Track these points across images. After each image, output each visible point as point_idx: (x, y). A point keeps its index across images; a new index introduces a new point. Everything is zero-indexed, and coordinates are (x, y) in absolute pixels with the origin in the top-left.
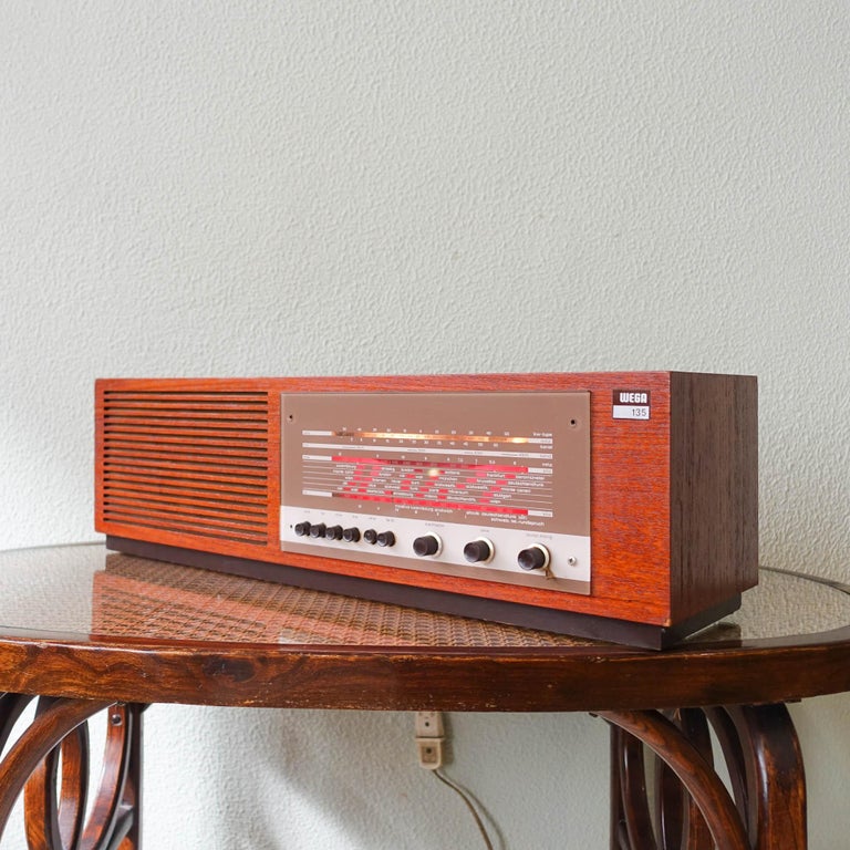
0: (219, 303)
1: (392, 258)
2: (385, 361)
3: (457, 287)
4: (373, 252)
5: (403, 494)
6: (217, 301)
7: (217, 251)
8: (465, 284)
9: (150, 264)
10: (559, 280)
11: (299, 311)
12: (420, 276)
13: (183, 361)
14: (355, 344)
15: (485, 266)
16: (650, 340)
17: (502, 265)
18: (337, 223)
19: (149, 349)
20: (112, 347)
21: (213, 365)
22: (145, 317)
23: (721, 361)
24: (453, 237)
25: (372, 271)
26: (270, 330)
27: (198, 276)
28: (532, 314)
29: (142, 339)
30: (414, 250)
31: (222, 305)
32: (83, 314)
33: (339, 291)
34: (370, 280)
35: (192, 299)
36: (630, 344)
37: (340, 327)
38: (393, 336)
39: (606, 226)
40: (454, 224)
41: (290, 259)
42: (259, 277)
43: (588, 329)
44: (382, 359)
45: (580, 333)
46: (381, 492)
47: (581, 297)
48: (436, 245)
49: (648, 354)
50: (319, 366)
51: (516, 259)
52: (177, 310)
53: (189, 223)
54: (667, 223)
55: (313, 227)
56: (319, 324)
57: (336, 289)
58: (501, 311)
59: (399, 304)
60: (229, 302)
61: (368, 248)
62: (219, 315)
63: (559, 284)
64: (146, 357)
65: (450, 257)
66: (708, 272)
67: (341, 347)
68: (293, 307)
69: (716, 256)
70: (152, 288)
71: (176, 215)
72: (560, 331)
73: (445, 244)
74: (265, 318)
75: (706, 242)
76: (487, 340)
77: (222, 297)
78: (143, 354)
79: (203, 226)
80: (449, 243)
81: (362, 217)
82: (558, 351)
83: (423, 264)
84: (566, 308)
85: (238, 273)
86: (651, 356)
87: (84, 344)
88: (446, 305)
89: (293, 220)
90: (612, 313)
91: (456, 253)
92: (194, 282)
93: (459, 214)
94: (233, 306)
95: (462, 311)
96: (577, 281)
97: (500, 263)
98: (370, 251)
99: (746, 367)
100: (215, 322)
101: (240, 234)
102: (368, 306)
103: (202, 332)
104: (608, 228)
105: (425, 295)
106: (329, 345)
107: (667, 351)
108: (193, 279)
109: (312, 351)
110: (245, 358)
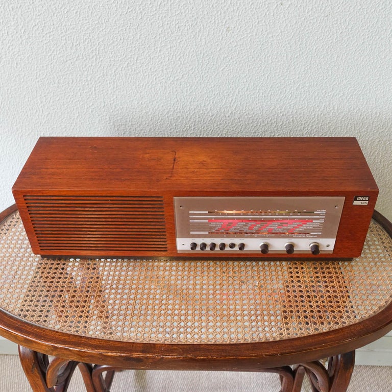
0: (93, 57)
1: (191, 31)
2: (189, 88)
3: (229, 48)
4: (179, 27)
5: (249, 231)
6: (91, 57)
7: (86, 28)
8: (233, 46)
9: (48, 35)
10: (289, 43)
11: (138, 62)
12: (208, 42)
13: (79, 88)
14: (172, 79)
15: (246, 35)
16: (337, 76)
17: (256, 34)
18: (156, 10)
19: (58, 83)
20: (38, 81)
21: (95, 90)
22: (52, 65)
23: (374, 87)
24: (227, 18)
25: (179, 38)
26: (124, 72)
27: (78, 42)
28: (272, 62)
29: (54, 78)
30: (203, 26)
31: (94, 58)
32: (17, 63)
33: (160, 51)
34: (178, 44)
35: (77, 55)
36: (325, 78)
37: (162, 70)
38: (193, 75)
39: (321, 10)
40: (227, 9)
41: (130, 32)
42: (113, 43)
43: (302, 71)
44: (187, 87)
45: (298, 73)
46: (238, 231)
47: (301, 53)
48: (217, 23)
49: (334, 83)
50: (153, 91)
51: (264, 31)
52: (69, 62)
53: (66, 10)
54: (360, 7)
55: (141, 12)
56: (150, 69)
57: (159, 49)
58: (254, 61)
59: (196, 57)
60: (98, 57)
61: (176, 25)
62: (93, 64)
63: (289, 46)
64: (58, 87)
65: (225, 30)
66: (377, 37)
67: (164, 81)
68: (135, 59)
69: (384, 28)
70: (53, 49)
71: (57, 5)
72: (287, 72)
73: (222, 22)
74: (120, 66)
75: (380, 20)
76: (245, 76)
77: (94, 54)
78: (56, 85)
79: (75, 12)
80: (224, 21)
81: (171, 5)
82: (285, 82)
83: (208, 34)
84: (291, 59)
85: (100, 40)
86: (336, 84)
87: (22, 80)
88: (222, 58)
89: (128, 8)
90: (318, 61)
91: (229, 27)
92: (75, 46)
93: (231, 3)
94: (101, 59)
95: (231, 61)
96: (299, 44)
97: (254, 34)
98: (177, 27)
99: (388, 89)
100: (92, 68)
101: (98, 17)
102: (178, 59)
103: (86, 73)
104: (322, 11)
105: (210, 52)
106: (158, 80)
107: (345, 82)
108: (75, 44)
109: (148, 83)
110: (112, 87)
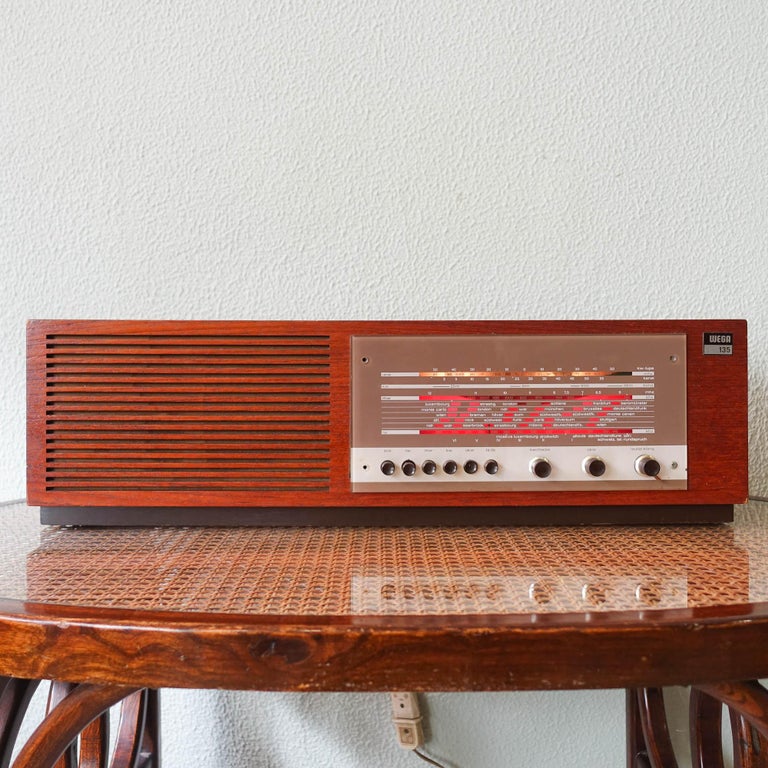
0: (226, 247)
1: (398, 200)
2: (392, 302)
3: (462, 228)
4: (378, 194)
5: (504, 426)
6: (223, 246)
7: (222, 196)
8: (470, 225)
9: (156, 209)
10: (562, 220)
11: (305, 253)
12: (426, 218)
13: (191, 305)
14: (362, 286)
15: (489, 207)
16: (653, 277)
17: (507, 205)
18: (342, 166)
19: (156, 294)
20: (120, 292)
21: (220, 309)
22: (151, 262)
23: (722, 298)
24: (457, 179)
25: (378, 213)
26: (277, 274)
27: (205, 220)
28: (537, 253)
29: (150, 284)
30: (419, 192)
31: (229, 248)
32: (89, 259)
33: (345, 234)
34: (375, 222)
35: (199, 244)
36: (633, 282)
37: (346, 270)
38: (399, 277)
39: (607, 166)
40: (458, 165)
41: (296, 202)
42: (266, 220)
43: (591, 268)
44: (389, 301)
45: (583, 272)
46: (480, 426)
47: (585, 236)
48: (441, 186)
49: (650, 292)
50: (327, 309)
51: (520, 199)
52: (184, 255)
53: (195, 168)
54: (668, 162)
55: (318, 170)
56: (326, 267)
57: (342, 232)
58: (506, 251)
59: (405, 245)
60: (236, 245)
61: (373, 190)
62: (225, 260)
63: (562, 224)
64: (153, 302)
65: (455, 198)
66: (708, 210)
67: (347, 289)
68: (300, 249)
69: (715, 195)
70: (158, 233)
71: (181, 160)
72: (565, 270)
73: (449, 186)
74: (271, 262)
75: (706, 181)
76: (491, 280)
77: (229, 241)
78: (150, 299)
79: (209, 170)
80: (453, 184)
81: (367, 160)
82: (563, 291)
83: (427, 206)
84: (569, 248)
85: (244, 217)
86: (654, 292)
87: (91, 290)
88: (451, 246)
89: (298, 164)
90: (615, 252)
91: (461, 194)
92: (200, 226)
93: (463, 156)
94: (240, 250)
95: (467, 252)
96: (580, 220)
97: (504, 204)
98: (375, 193)
99: (746, 302)
100: (222, 266)
101: (246, 177)
102: (374, 249)
103: (209, 276)
104: (610, 168)
105: (430, 236)
106: (337, 286)
107: (668, 288)
108: (199, 223)
109: (319, 293)
110: (253, 301)
